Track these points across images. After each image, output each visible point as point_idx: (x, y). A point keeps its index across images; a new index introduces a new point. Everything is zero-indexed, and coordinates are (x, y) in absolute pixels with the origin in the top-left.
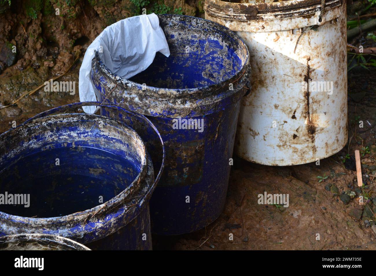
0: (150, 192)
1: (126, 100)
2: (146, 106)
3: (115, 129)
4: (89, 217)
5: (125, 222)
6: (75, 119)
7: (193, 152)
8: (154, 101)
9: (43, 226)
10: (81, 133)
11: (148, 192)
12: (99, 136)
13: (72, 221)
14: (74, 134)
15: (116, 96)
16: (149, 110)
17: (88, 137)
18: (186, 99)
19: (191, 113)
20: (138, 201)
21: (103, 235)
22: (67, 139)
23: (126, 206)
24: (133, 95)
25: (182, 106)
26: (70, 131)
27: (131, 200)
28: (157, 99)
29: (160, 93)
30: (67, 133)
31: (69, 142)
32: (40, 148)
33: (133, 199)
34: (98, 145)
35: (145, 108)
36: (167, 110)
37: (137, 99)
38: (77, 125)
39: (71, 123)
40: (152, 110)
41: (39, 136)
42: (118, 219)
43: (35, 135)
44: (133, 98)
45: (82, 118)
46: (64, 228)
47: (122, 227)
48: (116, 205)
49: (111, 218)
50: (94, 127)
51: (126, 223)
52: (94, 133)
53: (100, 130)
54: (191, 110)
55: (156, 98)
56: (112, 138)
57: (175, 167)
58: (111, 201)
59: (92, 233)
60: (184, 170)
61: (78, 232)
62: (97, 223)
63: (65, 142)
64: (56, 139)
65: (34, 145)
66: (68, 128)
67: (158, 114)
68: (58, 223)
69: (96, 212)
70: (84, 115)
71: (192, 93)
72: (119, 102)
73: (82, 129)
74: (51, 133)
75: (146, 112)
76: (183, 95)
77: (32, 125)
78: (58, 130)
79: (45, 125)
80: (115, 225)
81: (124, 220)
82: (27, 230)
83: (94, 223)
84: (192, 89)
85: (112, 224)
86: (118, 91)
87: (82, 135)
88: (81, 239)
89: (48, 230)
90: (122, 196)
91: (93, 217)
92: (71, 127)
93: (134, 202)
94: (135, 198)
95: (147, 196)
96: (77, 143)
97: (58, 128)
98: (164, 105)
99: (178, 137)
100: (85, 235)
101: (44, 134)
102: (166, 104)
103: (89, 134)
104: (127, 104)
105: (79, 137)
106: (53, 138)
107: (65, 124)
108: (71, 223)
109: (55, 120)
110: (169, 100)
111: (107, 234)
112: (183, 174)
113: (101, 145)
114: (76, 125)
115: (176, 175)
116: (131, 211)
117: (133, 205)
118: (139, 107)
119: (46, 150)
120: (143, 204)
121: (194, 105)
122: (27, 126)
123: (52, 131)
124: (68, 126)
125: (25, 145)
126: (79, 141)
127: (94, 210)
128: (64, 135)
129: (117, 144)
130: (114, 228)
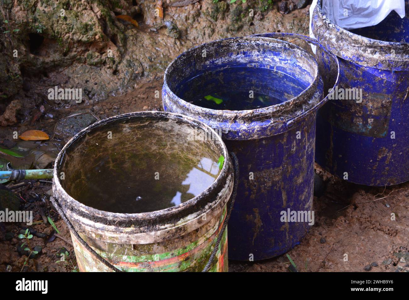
0: (302, 116)
1: (325, 38)
2: (339, 47)
3: (307, 62)
4: (236, 117)
5: (269, 133)
6: (279, 46)
7: (380, 105)
8: (347, 45)
9: (199, 114)
10: (282, 60)
11: (300, 116)
12: (295, 65)
13: (221, 116)
14: (276, 59)
15: (319, 34)
16: (341, 52)
17: (287, 65)
18: (376, 50)
19: (378, 64)
20: (287, 120)
21: (246, 137)
22: (270, 62)
23: (274, 119)
24: (333, 36)
25: (371, 56)
26: (274, 56)
27: (280, 116)
28: (350, 44)
29: (353, 38)
30: (272, 57)
31: (272, 66)
32: (246, 64)
33: (282, 116)
34: (294, 74)
35: (338, 49)
36: (356, 56)
37: (334, 40)
38: (281, 51)
39: (276, 49)
40: (344, 53)
41: (247, 53)
42: (262, 128)
43: (244, 51)
44: (331, 39)
45: (285, 45)
46: (215, 121)
47: (265, 137)
48: (263, 115)
49: (256, 125)
50: (293, 56)
51: (270, 135)
52: (293, 62)
53: (297, 61)
54: (378, 61)
55: (350, 42)
56: (304, 70)
57: (361, 115)
58: (259, 110)
59: (235, 132)
60: (369, 121)
61: (224, 128)
62: (242, 125)
63: (269, 65)
64: (261, 60)
65: (242, 59)
66: (273, 52)
67: (348, 58)
68: (210, 114)
69: (243, 115)
70: (286, 43)
71: (382, 45)
72: (321, 40)
73: (283, 55)
74: (258, 53)
75: (339, 53)
76: (374, 45)
77: (242, 41)
78: (264, 52)
79: (254, 44)
80: (258, 133)
81: (268, 131)
82: (188, 114)
83: (240, 125)
84: (383, 42)
85: (255, 131)
86: (323, 29)
87: (283, 61)
88: (225, 134)
89: (203, 118)
90: (270, 109)
91: (240, 118)
92: (275, 52)
93: (282, 119)
94: (284, 116)
95: (297, 118)
96: (278, 68)
97: (265, 50)
98: (354, 51)
99: (366, 86)
100: (229, 131)
101: (252, 52)
102: (356, 50)
103: (289, 62)
104: (326, 43)
105: (281, 63)
106: (259, 58)
107: (271, 48)
108: (220, 117)
109: (263, 42)
110: (360, 47)
111: (250, 137)
112: (367, 124)
113: (296, 74)
114: (279, 51)
115: (361, 123)
116: (277, 125)
117: (280, 120)
118: (334, 48)
119: (251, 67)
120: (290, 124)
121: (383, 58)
122: (238, 41)
123: (259, 51)
124: (272, 50)
125: (234, 57)
126: (280, 67)
127: (242, 113)
128: (268, 58)
129: (307, 76)
130: (257, 134)
